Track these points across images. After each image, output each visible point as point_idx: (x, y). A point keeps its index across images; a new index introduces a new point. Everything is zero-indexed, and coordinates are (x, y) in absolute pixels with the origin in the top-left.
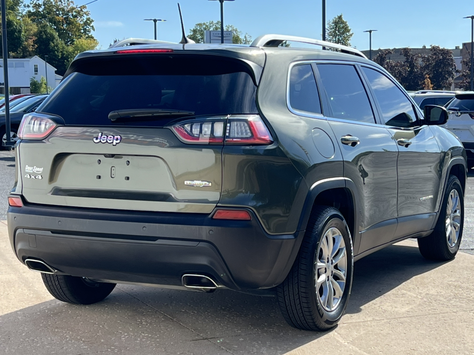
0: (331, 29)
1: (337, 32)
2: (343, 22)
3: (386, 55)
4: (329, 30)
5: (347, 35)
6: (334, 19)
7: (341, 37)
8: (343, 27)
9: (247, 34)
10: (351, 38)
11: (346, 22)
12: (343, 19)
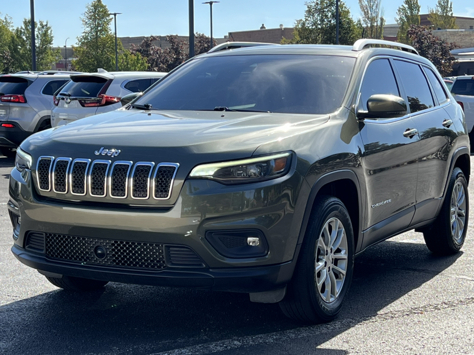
0: (91, 12)
1: (96, 15)
2: (102, 6)
3: (151, 41)
4: (88, 14)
5: (107, 19)
6: (93, 3)
7: (101, 20)
8: (102, 11)
9: (7, 15)
10: (111, 23)
11: (105, 6)
12: (102, 3)
